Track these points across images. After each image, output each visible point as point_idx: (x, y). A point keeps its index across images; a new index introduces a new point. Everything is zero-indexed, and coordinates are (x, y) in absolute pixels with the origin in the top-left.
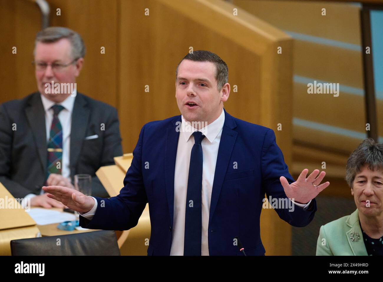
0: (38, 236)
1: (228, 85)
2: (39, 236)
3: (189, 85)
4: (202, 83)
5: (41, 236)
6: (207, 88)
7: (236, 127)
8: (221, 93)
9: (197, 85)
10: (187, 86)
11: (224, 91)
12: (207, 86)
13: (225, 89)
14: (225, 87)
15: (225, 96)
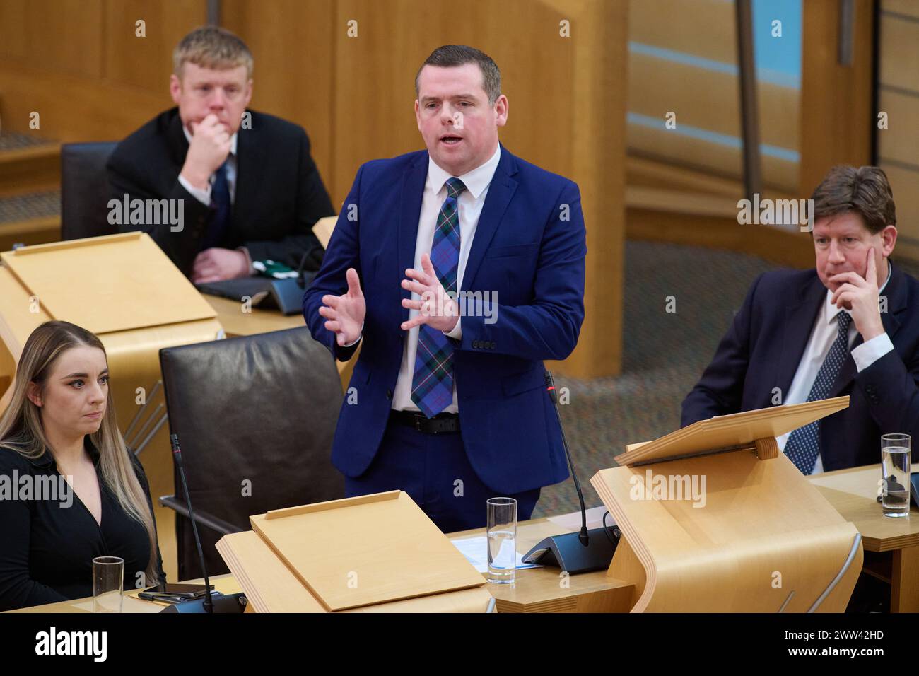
0: (219, 338)
1: (503, 99)
2: (222, 336)
3: (442, 107)
4: (462, 102)
5: (224, 337)
6: (472, 107)
7: (517, 173)
8: (496, 113)
9: (456, 105)
10: (439, 109)
11: (499, 109)
12: (472, 105)
13: (500, 105)
14: (499, 103)
15: (501, 116)
